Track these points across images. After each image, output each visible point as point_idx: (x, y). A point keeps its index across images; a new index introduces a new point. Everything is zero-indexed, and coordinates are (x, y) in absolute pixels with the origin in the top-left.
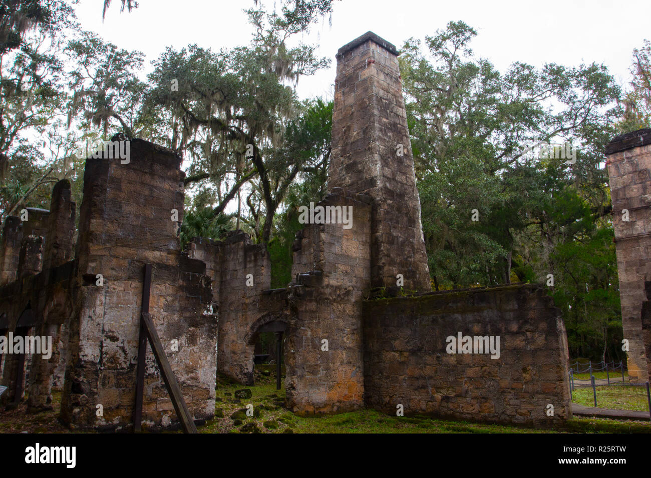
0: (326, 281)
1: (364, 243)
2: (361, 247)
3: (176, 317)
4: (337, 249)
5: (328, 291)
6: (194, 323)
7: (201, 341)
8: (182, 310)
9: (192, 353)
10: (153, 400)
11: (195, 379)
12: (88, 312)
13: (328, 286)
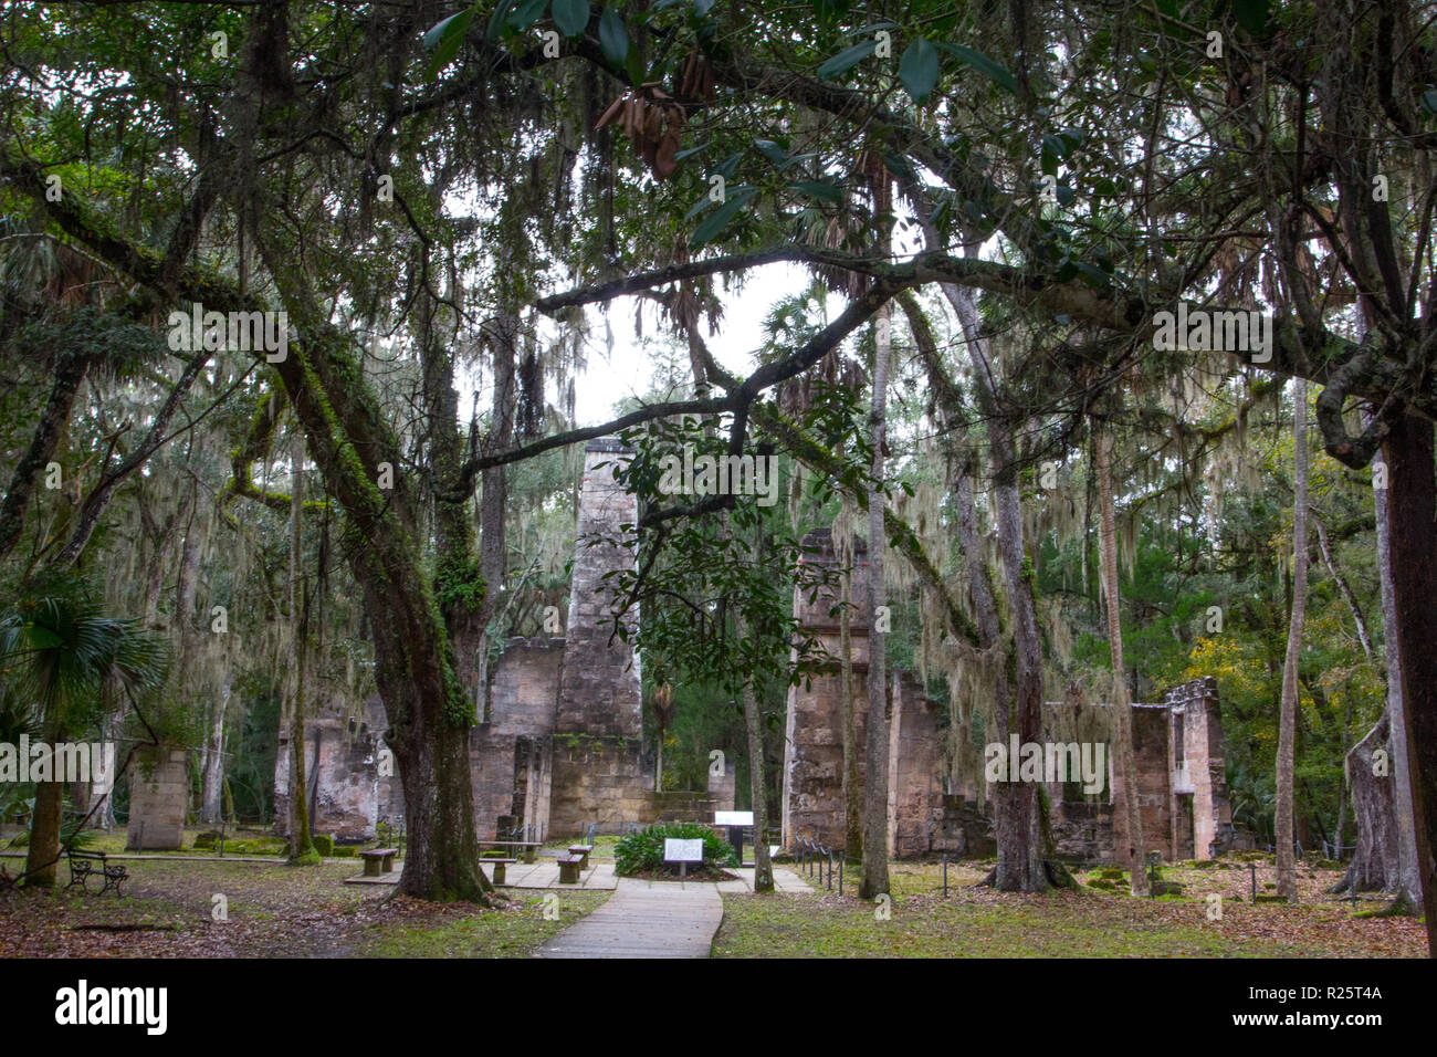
0: (493, 731)
1: (548, 690)
2: (545, 694)
3: (342, 765)
4: (511, 699)
5: (495, 740)
6: (356, 769)
7: (361, 783)
8: (346, 760)
9: (354, 792)
10: (323, 822)
11: (357, 810)
12: (279, 763)
13: (495, 736)
